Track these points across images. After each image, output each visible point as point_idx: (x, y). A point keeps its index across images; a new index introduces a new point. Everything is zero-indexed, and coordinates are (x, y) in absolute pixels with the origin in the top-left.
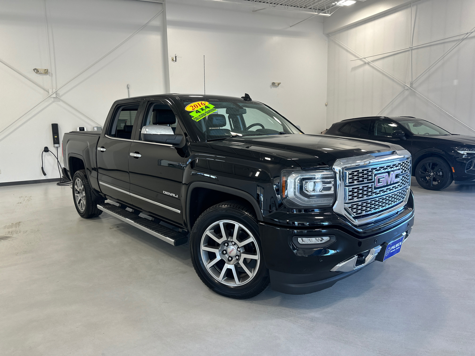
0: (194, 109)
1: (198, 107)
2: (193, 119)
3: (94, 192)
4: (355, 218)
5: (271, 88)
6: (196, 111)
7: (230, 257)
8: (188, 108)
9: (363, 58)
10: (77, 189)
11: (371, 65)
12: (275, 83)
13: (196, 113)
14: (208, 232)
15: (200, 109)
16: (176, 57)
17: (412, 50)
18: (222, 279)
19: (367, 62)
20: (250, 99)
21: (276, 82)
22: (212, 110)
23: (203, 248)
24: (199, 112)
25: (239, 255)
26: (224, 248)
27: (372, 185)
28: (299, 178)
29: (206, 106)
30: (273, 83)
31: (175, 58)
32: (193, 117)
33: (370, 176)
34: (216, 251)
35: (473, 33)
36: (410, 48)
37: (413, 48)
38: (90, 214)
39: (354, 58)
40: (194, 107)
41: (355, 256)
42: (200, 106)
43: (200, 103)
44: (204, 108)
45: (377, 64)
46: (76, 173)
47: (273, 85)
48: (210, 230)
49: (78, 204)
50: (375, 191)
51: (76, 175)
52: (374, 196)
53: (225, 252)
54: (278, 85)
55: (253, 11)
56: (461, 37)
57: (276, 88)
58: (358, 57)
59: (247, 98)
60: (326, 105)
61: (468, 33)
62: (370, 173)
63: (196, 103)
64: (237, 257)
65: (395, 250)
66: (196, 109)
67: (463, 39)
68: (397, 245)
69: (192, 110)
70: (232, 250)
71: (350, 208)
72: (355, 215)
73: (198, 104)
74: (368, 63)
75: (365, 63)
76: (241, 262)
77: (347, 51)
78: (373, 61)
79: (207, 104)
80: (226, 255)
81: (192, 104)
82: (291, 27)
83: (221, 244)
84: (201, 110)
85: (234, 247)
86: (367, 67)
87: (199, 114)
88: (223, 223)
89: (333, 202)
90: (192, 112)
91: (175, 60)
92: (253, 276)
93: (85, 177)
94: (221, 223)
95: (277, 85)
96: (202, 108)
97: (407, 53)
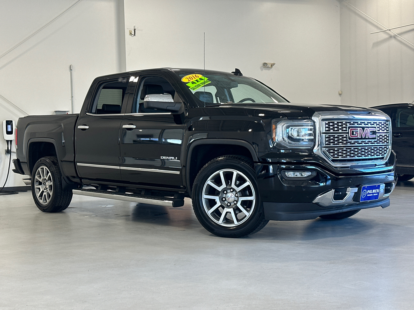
0: (190, 80)
1: (193, 79)
2: (190, 88)
3: (66, 178)
4: (333, 161)
5: (262, 70)
6: (192, 82)
7: (229, 203)
8: (184, 80)
9: (388, 30)
10: (39, 179)
11: (399, 38)
12: (267, 64)
13: (192, 84)
14: (209, 182)
15: (195, 80)
16: (135, 30)
18: (222, 222)
19: (392, 34)
20: (241, 74)
21: (269, 62)
22: (207, 82)
23: (205, 196)
24: (195, 83)
25: (237, 200)
26: (223, 196)
27: (346, 136)
28: (285, 125)
29: (200, 79)
30: (265, 63)
31: (134, 32)
32: (190, 87)
33: (344, 127)
34: (217, 199)
38: (56, 206)
39: (376, 30)
40: (189, 79)
41: (332, 190)
42: (195, 78)
43: (194, 75)
44: (199, 80)
45: (406, 38)
46: (39, 160)
47: (265, 66)
48: (211, 180)
49: (39, 197)
50: (350, 141)
51: (40, 162)
52: (349, 145)
53: (224, 199)
54: (272, 66)
57: (269, 70)
58: (381, 29)
59: (237, 72)
60: (340, 95)
62: (344, 126)
63: (191, 76)
64: (235, 202)
65: (372, 195)
66: (191, 81)
68: (374, 191)
69: (187, 81)
70: (231, 196)
71: (327, 151)
72: (332, 158)
73: (193, 76)
74: (395, 37)
75: (391, 37)
76: (239, 205)
77: (366, 20)
78: (401, 34)
79: (200, 76)
80: (225, 202)
81: (188, 76)
83: (220, 192)
84: (196, 82)
85: (232, 194)
86: (393, 41)
87: (195, 85)
88: (223, 172)
89: (313, 146)
90: (188, 83)
91: (134, 33)
92: (249, 214)
93: (52, 164)
94: (221, 172)
95: (270, 66)
96: (197, 80)
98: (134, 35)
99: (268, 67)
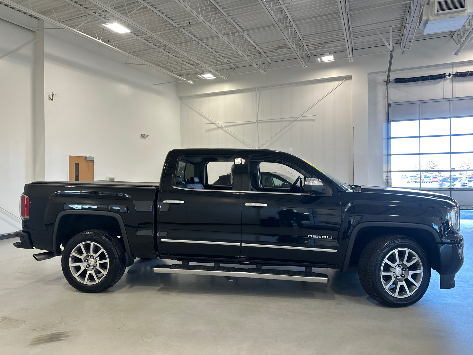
5: (141, 139)
9: (217, 123)
11: (225, 129)
16: (53, 95)
17: (258, 123)
21: (146, 134)
30: (143, 134)
35: (299, 118)
36: (257, 121)
37: (258, 121)
39: (208, 122)
47: (143, 136)
54: (147, 137)
55: (125, 63)
56: (293, 119)
57: (145, 139)
58: (212, 122)
61: (297, 117)
67: (294, 121)
74: (222, 128)
75: (219, 127)
78: (226, 127)
82: (154, 85)
86: (220, 131)
91: (52, 98)
95: (146, 136)
97: (254, 124)
98: (52, 100)
99: (145, 138)
